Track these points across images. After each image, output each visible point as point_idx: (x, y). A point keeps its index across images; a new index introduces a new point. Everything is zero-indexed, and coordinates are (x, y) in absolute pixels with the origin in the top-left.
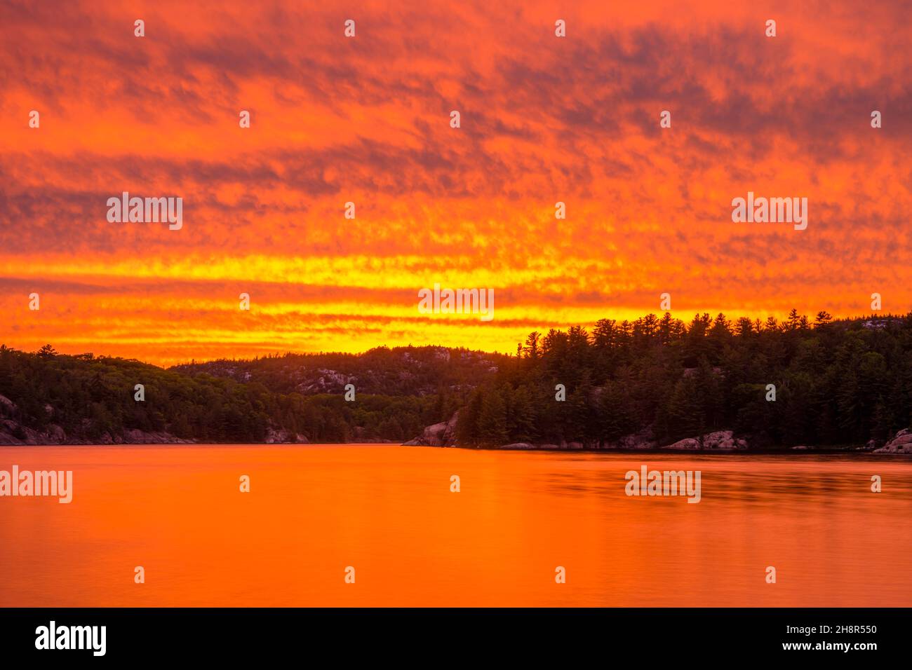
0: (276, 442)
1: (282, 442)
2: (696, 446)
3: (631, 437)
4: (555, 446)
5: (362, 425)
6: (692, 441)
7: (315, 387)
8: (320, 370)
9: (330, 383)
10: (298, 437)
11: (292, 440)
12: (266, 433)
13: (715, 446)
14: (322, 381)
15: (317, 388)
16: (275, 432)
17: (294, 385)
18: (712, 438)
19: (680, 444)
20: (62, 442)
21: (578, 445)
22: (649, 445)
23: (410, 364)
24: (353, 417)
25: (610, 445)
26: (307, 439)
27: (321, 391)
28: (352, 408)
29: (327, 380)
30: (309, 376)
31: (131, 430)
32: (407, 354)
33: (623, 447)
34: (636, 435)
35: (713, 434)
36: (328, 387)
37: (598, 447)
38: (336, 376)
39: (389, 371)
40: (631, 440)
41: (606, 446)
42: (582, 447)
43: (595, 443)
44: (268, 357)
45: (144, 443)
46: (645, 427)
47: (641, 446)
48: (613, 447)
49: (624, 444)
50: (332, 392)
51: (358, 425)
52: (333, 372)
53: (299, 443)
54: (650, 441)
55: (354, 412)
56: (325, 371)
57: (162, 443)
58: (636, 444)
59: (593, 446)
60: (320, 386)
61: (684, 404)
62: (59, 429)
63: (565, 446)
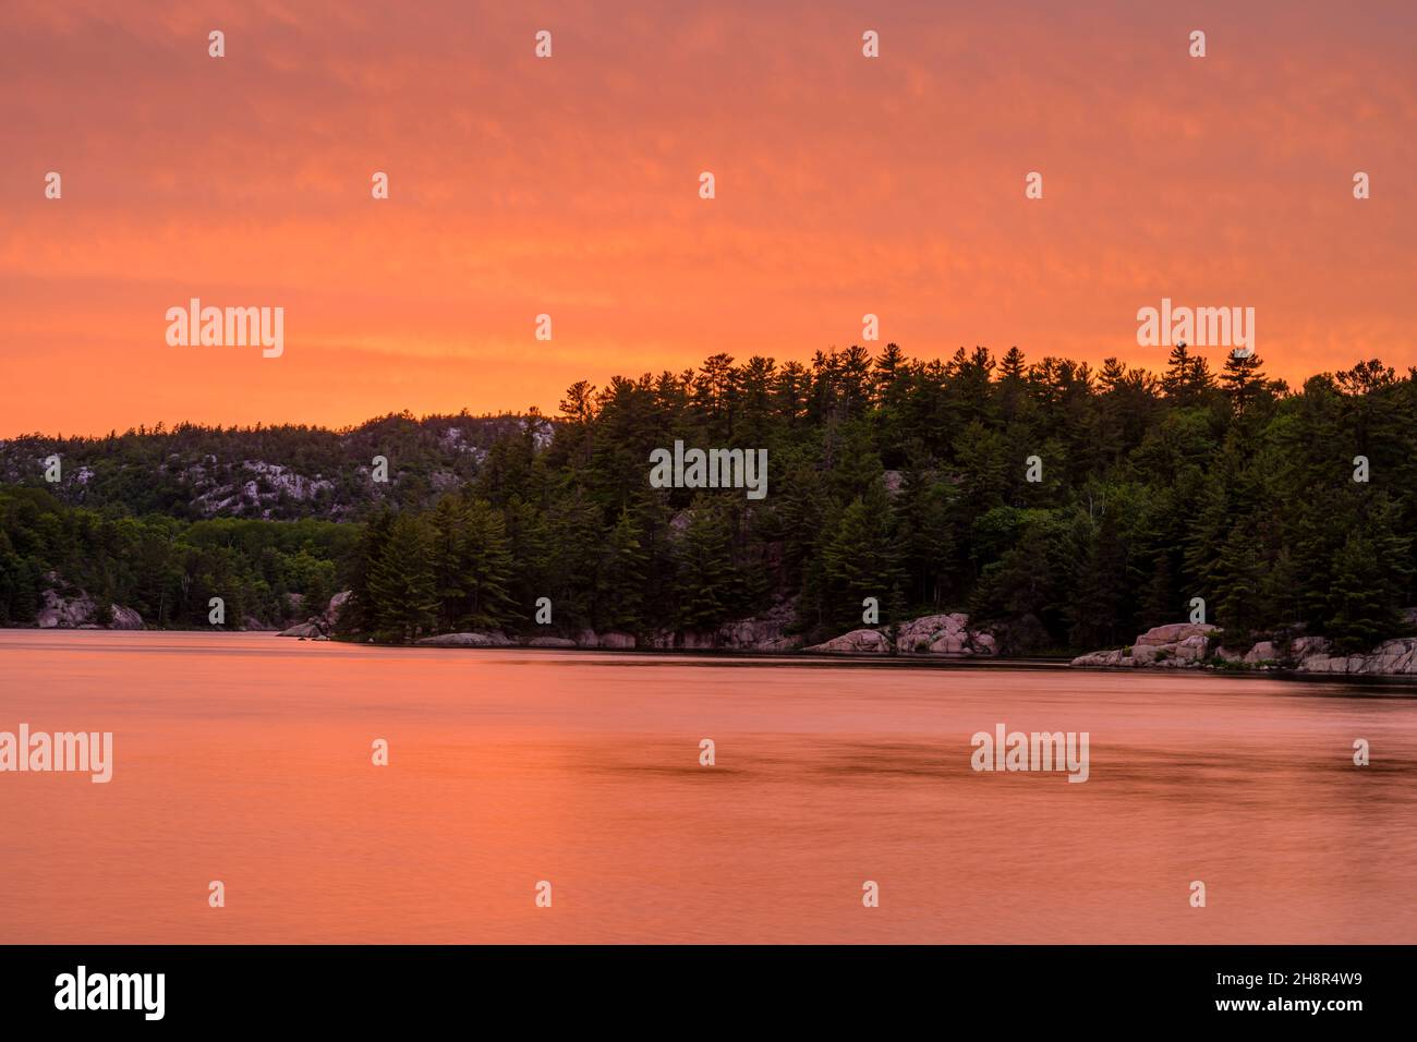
0: (59, 625)
1: (77, 625)
2: (880, 648)
3: (747, 625)
5: (301, 590)
6: (872, 635)
7: (235, 503)
8: (247, 465)
9: (269, 496)
10: (118, 614)
11: (103, 621)
12: (41, 603)
13: (922, 648)
14: (253, 489)
15: (241, 506)
16: (61, 602)
17: (187, 497)
18: (918, 630)
19: (844, 642)
21: (620, 640)
22: (784, 642)
23: (457, 454)
24: (285, 572)
25: (698, 640)
26: (139, 618)
27: (248, 512)
28: (287, 551)
29: (264, 487)
30: (222, 479)
32: (453, 433)
33: (728, 645)
34: (759, 619)
35: (923, 620)
36: (265, 504)
37: (671, 646)
38: (285, 479)
39: (406, 469)
40: (745, 630)
41: (689, 643)
42: (632, 643)
43: (666, 636)
44: (137, 433)
46: (781, 603)
47: (765, 645)
48: (704, 646)
49: (728, 639)
50: (275, 515)
51: (293, 591)
52: (279, 469)
53: (120, 626)
54: (789, 633)
55: (288, 560)
56: (260, 467)
58: (756, 641)
59: (659, 643)
60: (247, 500)
61: (860, 550)
63: (593, 640)
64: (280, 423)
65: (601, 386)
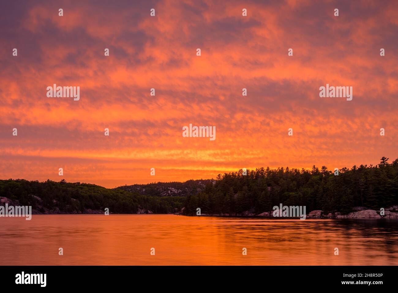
0: (141, 213)
1: (143, 214)
2: (268, 215)
3: (247, 212)
4: (218, 215)
5: (177, 207)
6: (267, 213)
7: (167, 194)
8: (169, 188)
9: (172, 193)
10: (149, 212)
11: (147, 213)
12: (138, 210)
14: (169, 192)
15: (168, 194)
16: (140, 210)
17: (159, 193)
19: (262, 214)
20: (58, 213)
21: (227, 215)
22: (253, 215)
23: (201, 186)
24: (175, 205)
25: (239, 215)
26: (152, 212)
28: (175, 201)
29: (171, 191)
30: (165, 190)
31: (88, 209)
32: (200, 182)
33: (244, 215)
34: (249, 211)
36: (171, 194)
37: (235, 215)
38: (174, 190)
39: (193, 188)
40: (246, 213)
42: (229, 215)
43: (234, 214)
44: (152, 183)
45: (92, 214)
46: (252, 208)
47: (250, 215)
48: (240, 215)
49: (244, 214)
50: (173, 196)
51: (176, 208)
52: (173, 189)
53: (149, 214)
54: (253, 213)
55: (175, 203)
56: (170, 188)
57: (99, 213)
58: (248, 214)
60: (169, 193)
61: (264, 199)
62: (58, 208)
63: (222, 215)
64: (173, 182)
65: (223, 174)
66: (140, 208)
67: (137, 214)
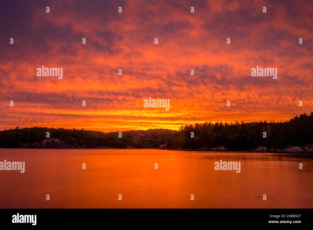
0: (129, 148)
1: (130, 148)
2: (216, 150)
4: (187, 150)
5: (147, 145)
6: (215, 148)
8: (138, 134)
10: (134, 148)
11: (132, 148)
12: (127, 147)
13: (220, 149)
14: (138, 136)
16: (129, 146)
17: (132, 137)
18: (220, 148)
19: (213, 149)
20: (85, 148)
21: (191, 149)
22: (206, 149)
27: (138, 138)
29: (139, 136)
30: (136, 135)
31: (99, 146)
35: (220, 147)
36: (140, 137)
38: (141, 135)
39: (152, 134)
40: (203, 148)
41: (197, 149)
44: (127, 131)
45: (102, 148)
46: (206, 146)
47: (205, 149)
48: (199, 150)
55: (145, 142)
56: (139, 134)
57: (106, 148)
59: (195, 149)
60: (138, 137)
61: (214, 141)
62: (85, 145)
65: (184, 126)
66: (128, 145)
67: (127, 149)
